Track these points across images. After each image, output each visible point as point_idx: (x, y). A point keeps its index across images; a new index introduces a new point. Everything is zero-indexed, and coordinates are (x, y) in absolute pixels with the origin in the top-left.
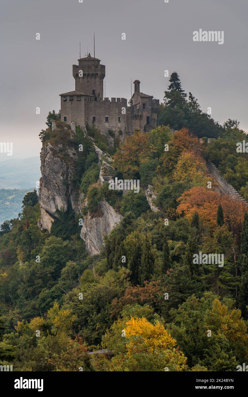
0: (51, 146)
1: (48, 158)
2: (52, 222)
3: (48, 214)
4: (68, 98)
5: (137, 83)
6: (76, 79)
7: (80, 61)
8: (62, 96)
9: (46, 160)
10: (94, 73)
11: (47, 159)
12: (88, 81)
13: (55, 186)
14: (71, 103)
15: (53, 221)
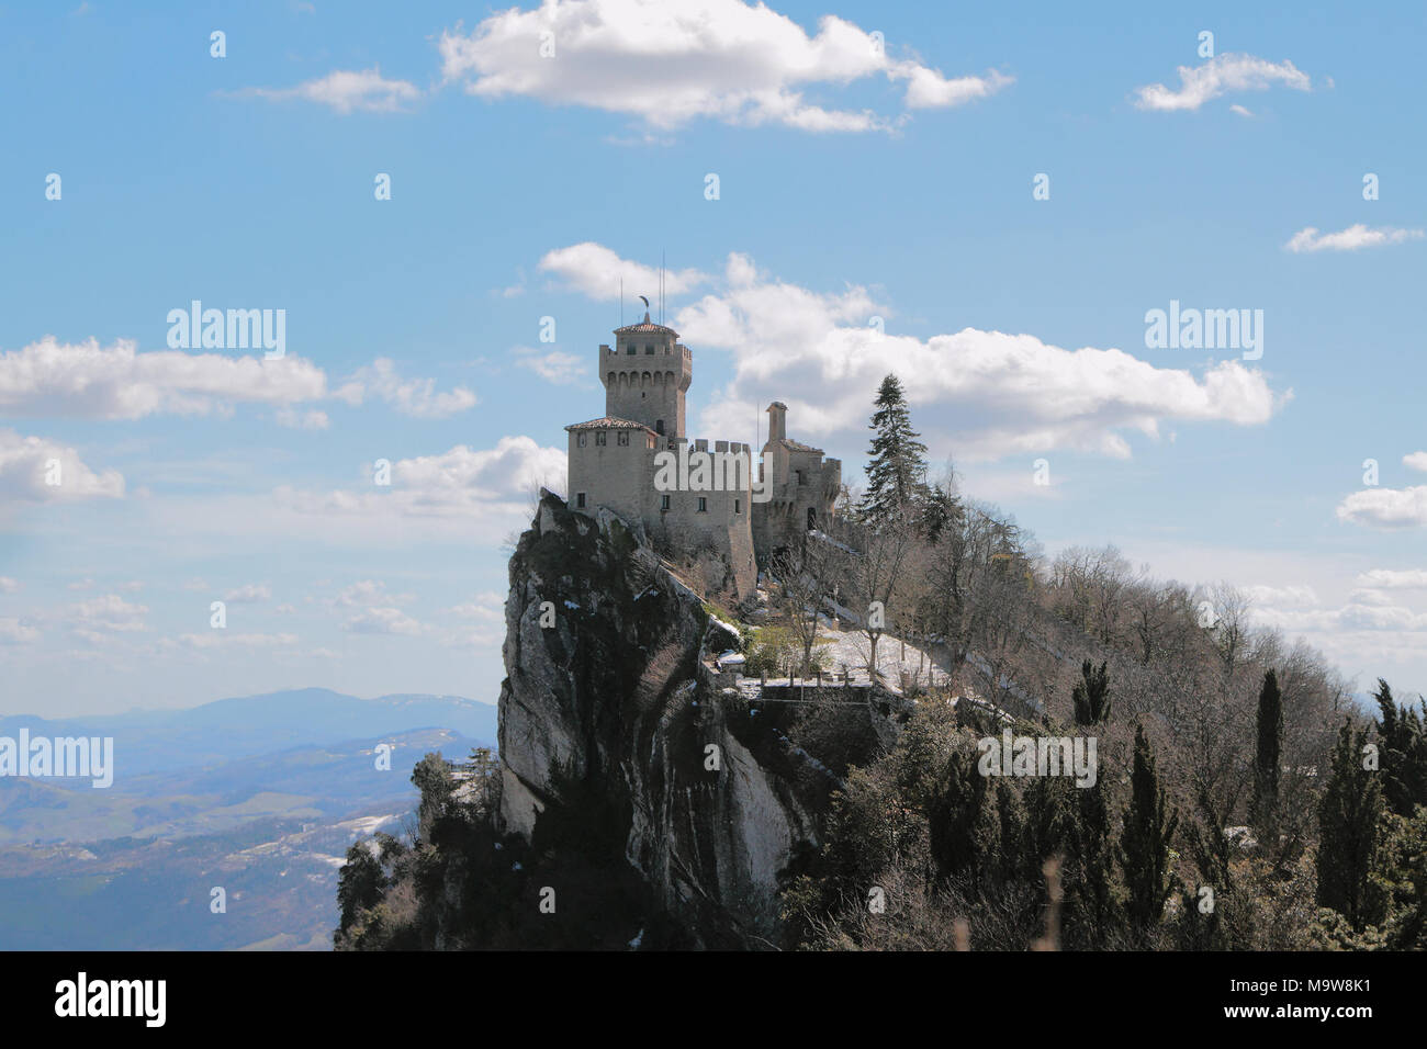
0: (540, 582)
1: (530, 617)
2: (536, 810)
3: (525, 789)
4: (591, 437)
5: (778, 412)
6: (608, 388)
7: (622, 335)
8: (571, 430)
9: (522, 620)
10: (663, 370)
11: (528, 620)
12: (644, 394)
13: (551, 699)
14: (601, 452)
15: (541, 808)
